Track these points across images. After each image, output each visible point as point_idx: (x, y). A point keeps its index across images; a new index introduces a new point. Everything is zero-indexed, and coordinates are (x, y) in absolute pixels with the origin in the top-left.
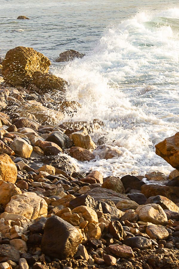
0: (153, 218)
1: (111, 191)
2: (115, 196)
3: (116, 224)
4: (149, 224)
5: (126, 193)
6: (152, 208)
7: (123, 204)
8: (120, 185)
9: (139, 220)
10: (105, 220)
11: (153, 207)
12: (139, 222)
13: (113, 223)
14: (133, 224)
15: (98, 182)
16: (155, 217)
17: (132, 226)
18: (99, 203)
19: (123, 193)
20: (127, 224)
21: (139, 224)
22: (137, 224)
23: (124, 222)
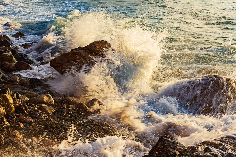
0: (46, 102)
1: (23, 87)
2: (25, 89)
3: (24, 105)
4: (43, 105)
5: (32, 88)
6: (46, 97)
7: (30, 95)
8: (29, 83)
9: (38, 103)
10: (18, 102)
11: (46, 95)
12: (38, 104)
13: (22, 104)
14: (34, 105)
15: (16, 82)
16: (47, 101)
17: (33, 106)
18: (14, 93)
19: (30, 88)
20: (30, 105)
21: (38, 105)
22: (36, 105)
23: (29, 104)
